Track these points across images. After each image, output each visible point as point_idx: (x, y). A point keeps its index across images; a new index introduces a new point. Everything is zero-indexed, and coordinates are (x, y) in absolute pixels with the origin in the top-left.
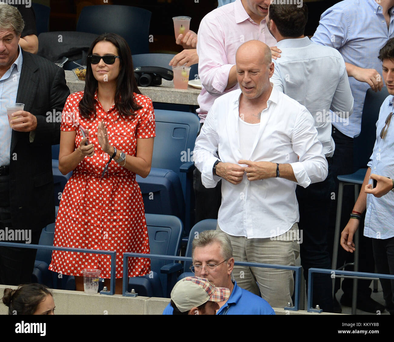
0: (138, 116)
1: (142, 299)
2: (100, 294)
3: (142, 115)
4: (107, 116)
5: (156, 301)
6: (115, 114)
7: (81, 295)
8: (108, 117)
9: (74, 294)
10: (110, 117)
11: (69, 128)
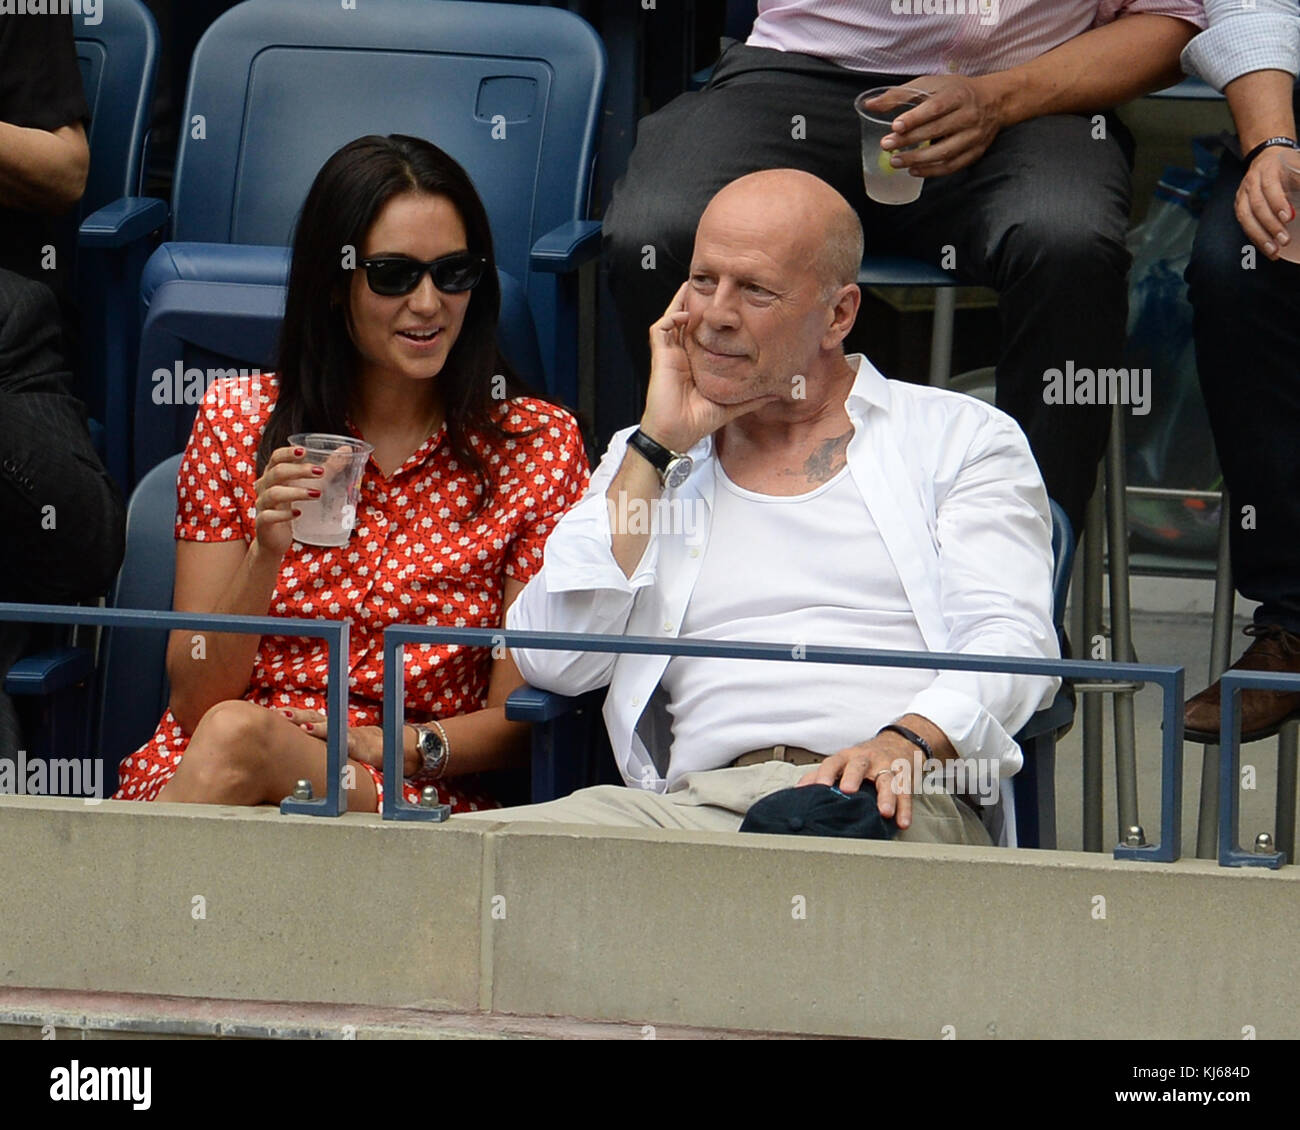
0: (524, 497)
1: (473, 831)
2: (283, 813)
3: (545, 497)
4: (388, 496)
5: (536, 836)
6: (425, 488)
7: (197, 819)
8: (393, 500)
9: (165, 814)
10: (402, 501)
11: (226, 526)
